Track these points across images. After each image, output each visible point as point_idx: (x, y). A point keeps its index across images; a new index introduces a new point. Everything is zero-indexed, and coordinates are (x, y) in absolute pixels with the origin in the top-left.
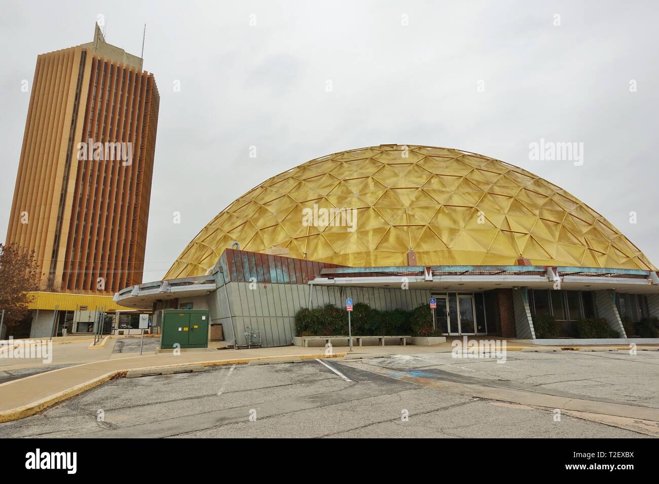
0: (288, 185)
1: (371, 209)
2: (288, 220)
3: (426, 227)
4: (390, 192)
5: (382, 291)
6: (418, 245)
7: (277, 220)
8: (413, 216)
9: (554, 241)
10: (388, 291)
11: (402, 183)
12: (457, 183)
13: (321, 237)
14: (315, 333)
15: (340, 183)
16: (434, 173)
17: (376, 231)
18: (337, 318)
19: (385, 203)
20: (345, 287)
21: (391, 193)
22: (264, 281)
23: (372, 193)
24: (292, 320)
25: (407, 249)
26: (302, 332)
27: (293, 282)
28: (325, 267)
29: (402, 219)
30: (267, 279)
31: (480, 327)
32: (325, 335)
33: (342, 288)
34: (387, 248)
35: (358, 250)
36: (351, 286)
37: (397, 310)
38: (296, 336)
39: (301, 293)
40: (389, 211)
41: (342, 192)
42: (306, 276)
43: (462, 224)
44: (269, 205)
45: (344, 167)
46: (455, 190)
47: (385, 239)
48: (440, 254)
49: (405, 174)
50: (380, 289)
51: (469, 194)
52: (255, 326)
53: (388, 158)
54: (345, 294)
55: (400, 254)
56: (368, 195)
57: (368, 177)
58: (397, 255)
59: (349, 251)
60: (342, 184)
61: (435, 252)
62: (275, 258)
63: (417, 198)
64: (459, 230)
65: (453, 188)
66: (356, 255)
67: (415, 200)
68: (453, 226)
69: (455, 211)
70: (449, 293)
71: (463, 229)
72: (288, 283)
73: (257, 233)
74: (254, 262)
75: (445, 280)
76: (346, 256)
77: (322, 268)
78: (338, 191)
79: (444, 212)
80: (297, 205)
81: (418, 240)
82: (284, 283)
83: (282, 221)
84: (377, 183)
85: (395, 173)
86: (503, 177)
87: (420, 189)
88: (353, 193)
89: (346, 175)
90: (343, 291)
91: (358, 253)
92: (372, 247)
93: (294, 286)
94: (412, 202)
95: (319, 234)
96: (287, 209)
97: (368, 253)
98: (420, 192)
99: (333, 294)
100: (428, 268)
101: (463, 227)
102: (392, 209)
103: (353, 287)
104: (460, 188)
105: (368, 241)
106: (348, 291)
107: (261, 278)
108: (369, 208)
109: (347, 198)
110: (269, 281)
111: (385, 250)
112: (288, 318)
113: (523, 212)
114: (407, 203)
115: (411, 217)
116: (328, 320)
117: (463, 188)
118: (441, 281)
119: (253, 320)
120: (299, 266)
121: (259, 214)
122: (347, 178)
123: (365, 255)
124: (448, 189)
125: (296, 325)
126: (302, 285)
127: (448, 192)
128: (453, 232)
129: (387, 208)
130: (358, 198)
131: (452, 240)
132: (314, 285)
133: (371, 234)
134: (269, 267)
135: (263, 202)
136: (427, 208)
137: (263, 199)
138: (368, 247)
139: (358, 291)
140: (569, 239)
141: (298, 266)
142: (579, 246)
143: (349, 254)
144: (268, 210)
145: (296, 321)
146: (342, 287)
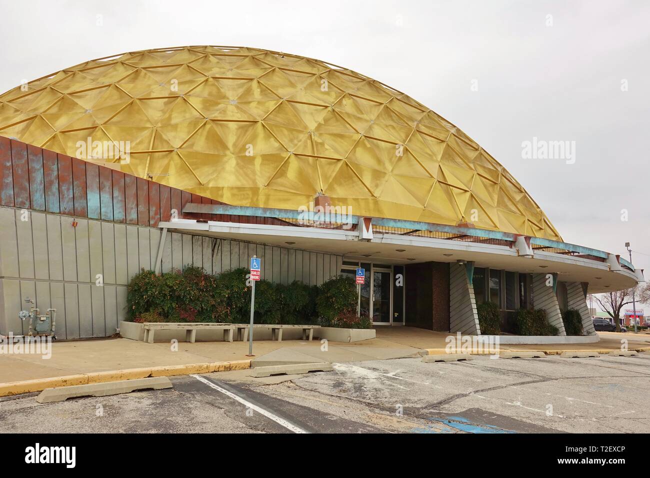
0: (115, 73)
1: (259, 125)
2: (116, 123)
3: (342, 162)
4: (286, 105)
5: (277, 252)
6: (331, 188)
7: (95, 121)
8: (322, 144)
9: (493, 205)
10: (286, 252)
11: (302, 96)
12: (377, 111)
13: (176, 157)
14: (166, 317)
15: (207, 80)
16: (347, 92)
17: (267, 158)
18: (206, 291)
19: (278, 119)
20: (221, 239)
21: (288, 107)
22: (74, 213)
23: (259, 103)
24: (122, 291)
25: (315, 191)
26: (141, 313)
27: (131, 220)
28: (192, 202)
29: (306, 146)
30: (79, 209)
31: (396, 315)
32: (184, 320)
33: (216, 241)
34: (282, 185)
35: (239, 184)
36: (232, 240)
37: (295, 283)
38: (125, 321)
39: (144, 242)
40: (286, 132)
41: (210, 94)
42: (156, 214)
43: (389, 167)
44: (80, 97)
45: (210, 61)
46: (375, 120)
47: (281, 172)
48: (363, 204)
49: (305, 85)
50: (274, 248)
51: (394, 128)
52: (43, 298)
53: (277, 62)
54: (220, 251)
55: (304, 197)
56: (253, 105)
57: (252, 79)
58: (299, 198)
59: (221, 183)
60: (209, 83)
61: (354, 199)
62: (101, 171)
63: (326, 120)
64: (385, 173)
65: (373, 117)
66: (235, 191)
67: (323, 122)
68: (377, 167)
69: (378, 146)
70: (361, 263)
71: (391, 174)
72: (121, 222)
73: (54, 137)
74: (55, 173)
75: (389, 241)
76: (219, 189)
77: (187, 202)
78: (204, 92)
79: (365, 146)
80: (132, 103)
81: (331, 180)
82: (114, 221)
83: (105, 123)
84: (265, 90)
85: (290, 82)
86: (427, 116)
87: (329, 109)
88: (228, 99)
89: (216, 71)
90: (217, 246)
91: (239, 189)
92: (261, 182)
93: (132, 229)
94: (320, 125)
95: (172, 151)
96: (112, 107)
97: (255, 190)
98: (329, 112)
99: (200, 249)
100: (368, 220)
101: (390, 170)
102: (291, 131)
103: (235, 240)
104: (380, 118)
105: (254, 172)
106: (226, 247)
107: (67, 205)
108: (256, 122)
109: (219, 104)
110: (84, 214)
111: (282, 188)
112: (114, 287)
113: (456, 162)
114: (312, 126)
115: (319, 146)
116: (189, 294)
117: (384, 119)
118: (384, 241)
119: (43, 287)
120: (145, 193)
121: (60, 109)
122: (217, 76)
123: (250, 193)
124: (365, 116)
125: (129, 301)
126: (148, 229)
127: (366, 121)
128: (378, 175)
129: (282, 127)
130: (237, 107)
131: (377, 186)
132: (169, 230)
133: (258, 161)
134: (85, 188)
135: (69, 91)
136: (341, 136)
137: (67, 87)
138: (254, 181)
139: (242, 247)
140: (507, 205)
141: (143, 194)
142: (518, 215)
143: (223, 188)
144: (77, 104)
145: (129, 293)
146: (216, 239)
